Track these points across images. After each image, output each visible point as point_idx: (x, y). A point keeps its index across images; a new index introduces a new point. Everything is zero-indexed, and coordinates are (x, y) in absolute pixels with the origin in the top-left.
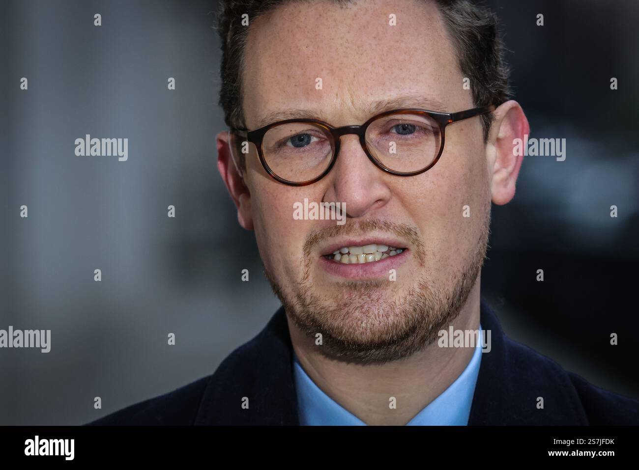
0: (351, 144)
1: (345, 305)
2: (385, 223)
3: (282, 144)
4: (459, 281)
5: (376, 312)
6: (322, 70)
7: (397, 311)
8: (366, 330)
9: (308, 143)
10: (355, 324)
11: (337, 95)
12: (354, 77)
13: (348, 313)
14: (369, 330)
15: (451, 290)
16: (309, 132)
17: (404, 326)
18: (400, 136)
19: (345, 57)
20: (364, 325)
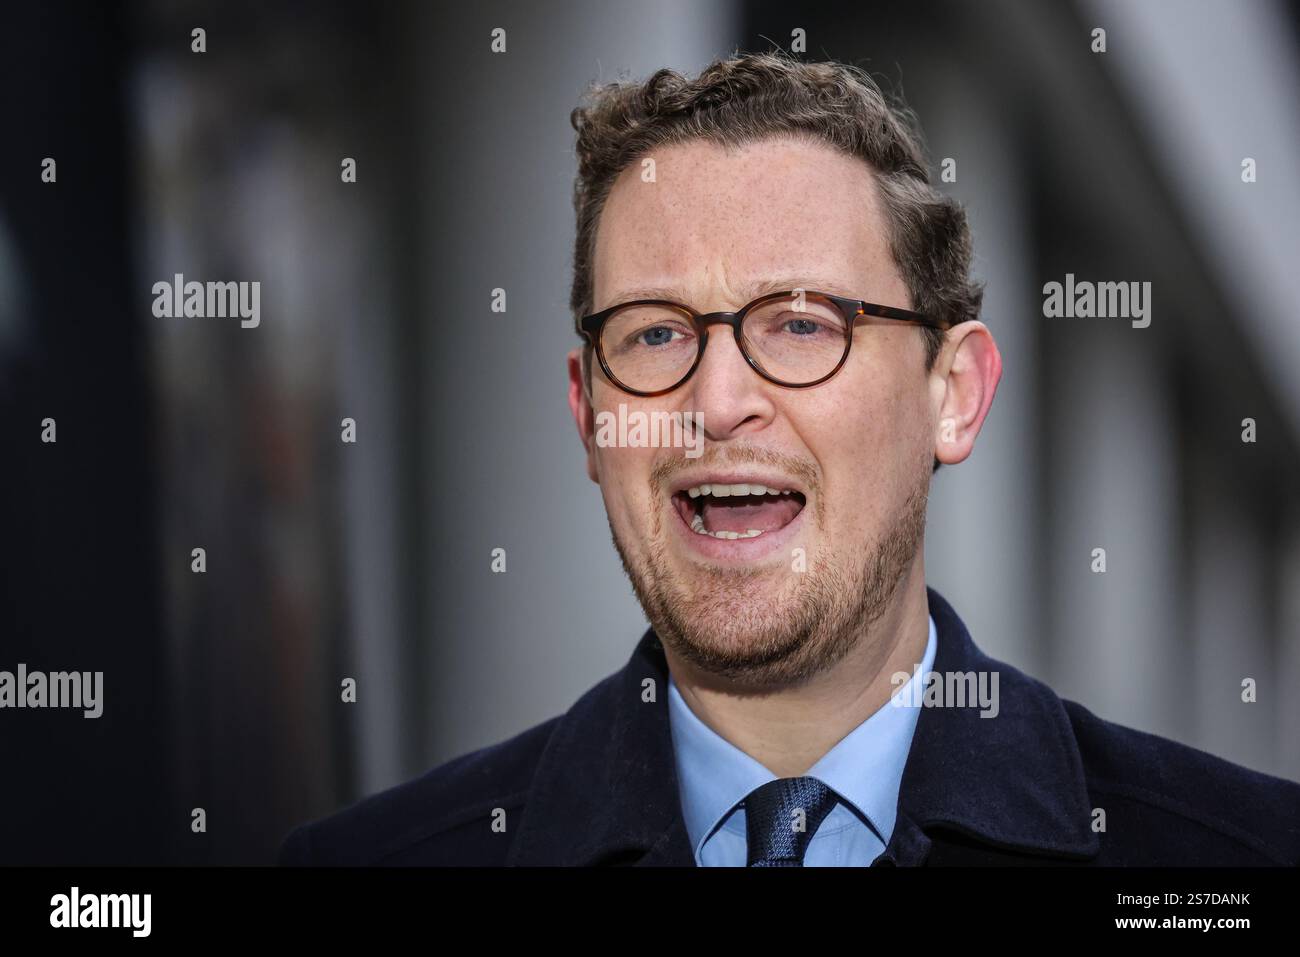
0: (722, 337)
1: (705, 597)
2: (769, 454)
3: (632, 341)
4: (872, 554)
5: (747, 612)
6: (691, 235)
7: (779, 610)
8: (731, 635)
9: (668, 340)
10: (715, 626)
11: (707, 268)
12: (733, 246)
13: (706, 609)
14: (734, 636)
15: (860, 569)
16: (669, 325)
17: (789, 631)
18: (794, 335)
19: (723, 219)
20: (728, 628)
